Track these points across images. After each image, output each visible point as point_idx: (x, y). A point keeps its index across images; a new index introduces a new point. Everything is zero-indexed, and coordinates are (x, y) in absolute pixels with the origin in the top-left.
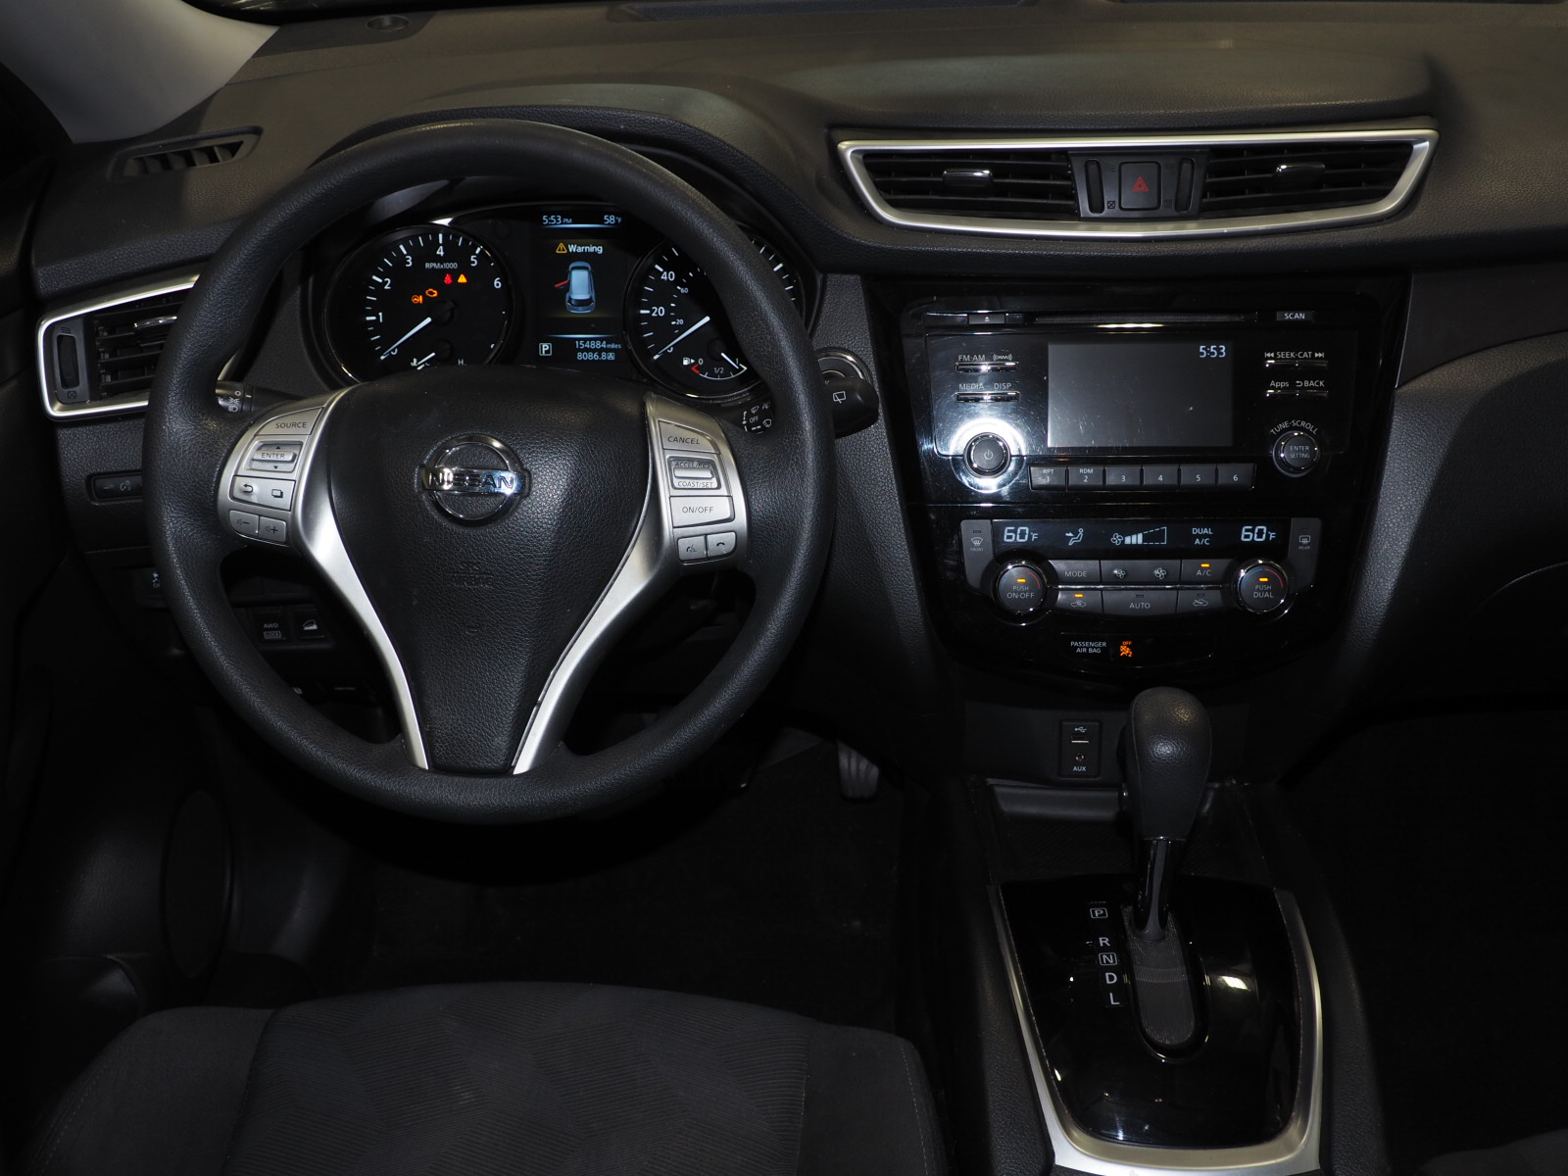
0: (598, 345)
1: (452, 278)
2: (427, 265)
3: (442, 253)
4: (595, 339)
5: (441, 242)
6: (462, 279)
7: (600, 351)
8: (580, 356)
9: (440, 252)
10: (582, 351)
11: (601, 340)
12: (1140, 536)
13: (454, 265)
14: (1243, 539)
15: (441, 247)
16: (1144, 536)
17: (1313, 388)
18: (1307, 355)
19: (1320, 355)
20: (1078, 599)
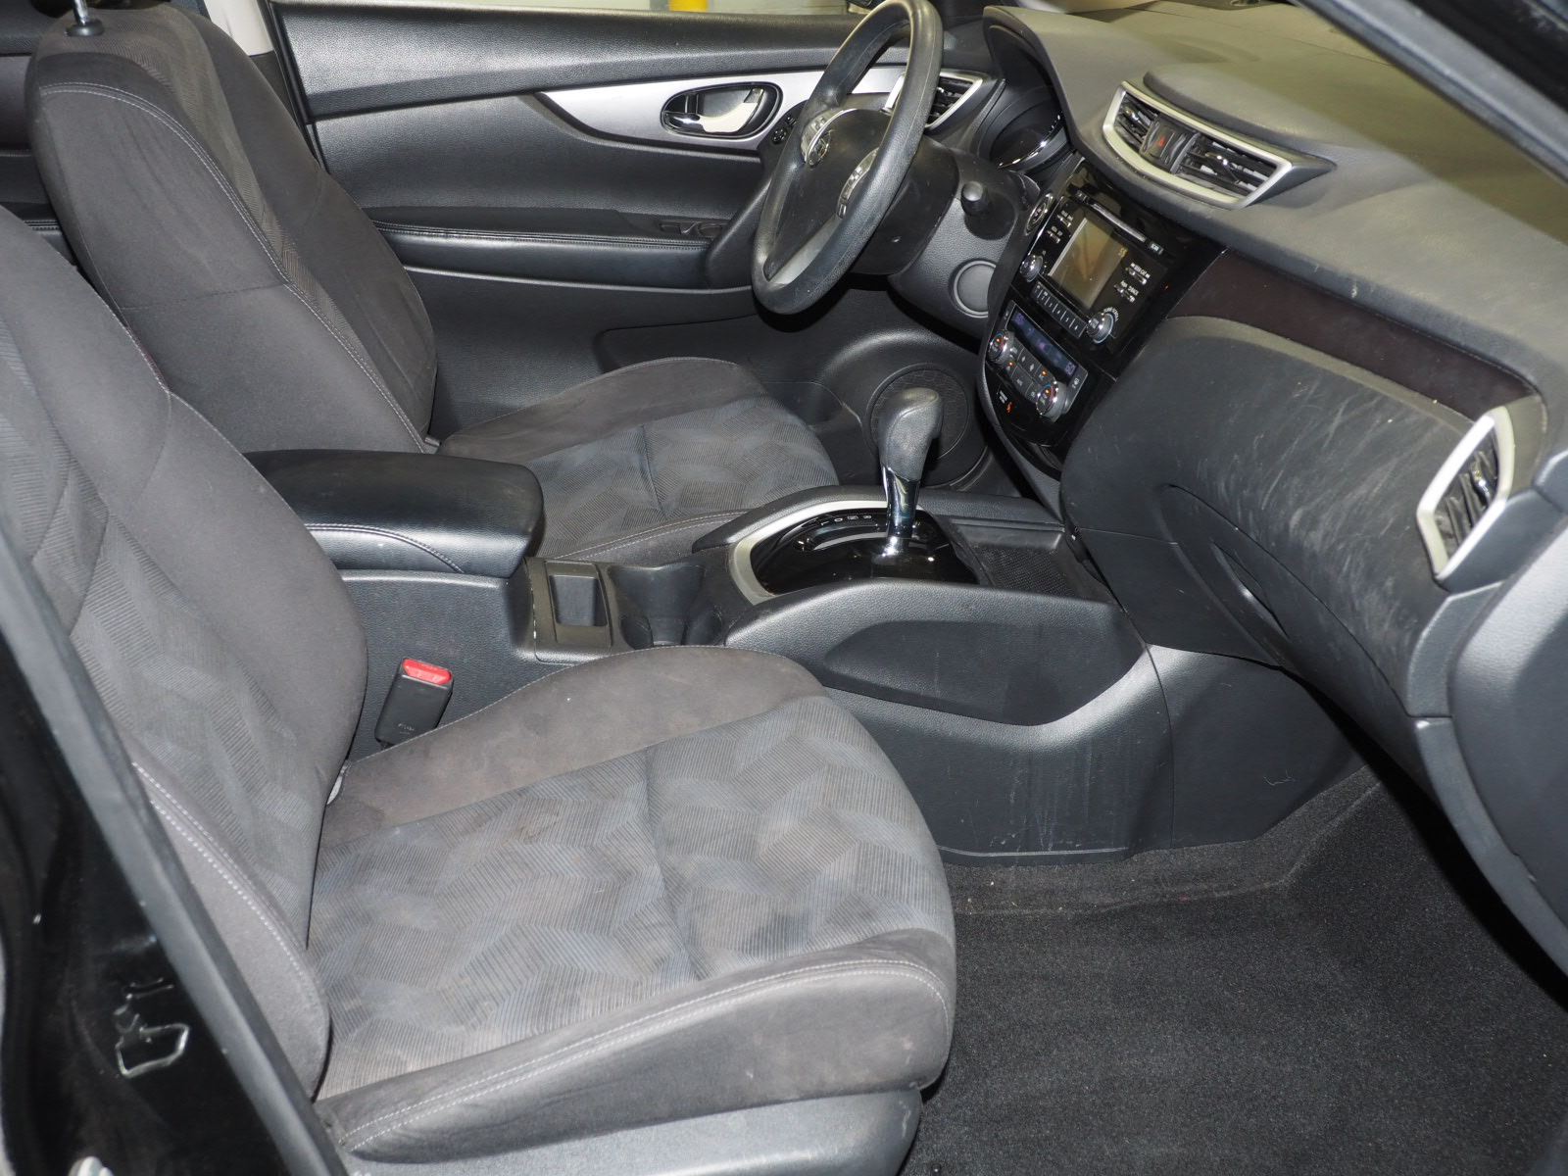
17: (1132, 294)
18: (1144, 273)
19: (1148, 276)
20: (1011, 364)
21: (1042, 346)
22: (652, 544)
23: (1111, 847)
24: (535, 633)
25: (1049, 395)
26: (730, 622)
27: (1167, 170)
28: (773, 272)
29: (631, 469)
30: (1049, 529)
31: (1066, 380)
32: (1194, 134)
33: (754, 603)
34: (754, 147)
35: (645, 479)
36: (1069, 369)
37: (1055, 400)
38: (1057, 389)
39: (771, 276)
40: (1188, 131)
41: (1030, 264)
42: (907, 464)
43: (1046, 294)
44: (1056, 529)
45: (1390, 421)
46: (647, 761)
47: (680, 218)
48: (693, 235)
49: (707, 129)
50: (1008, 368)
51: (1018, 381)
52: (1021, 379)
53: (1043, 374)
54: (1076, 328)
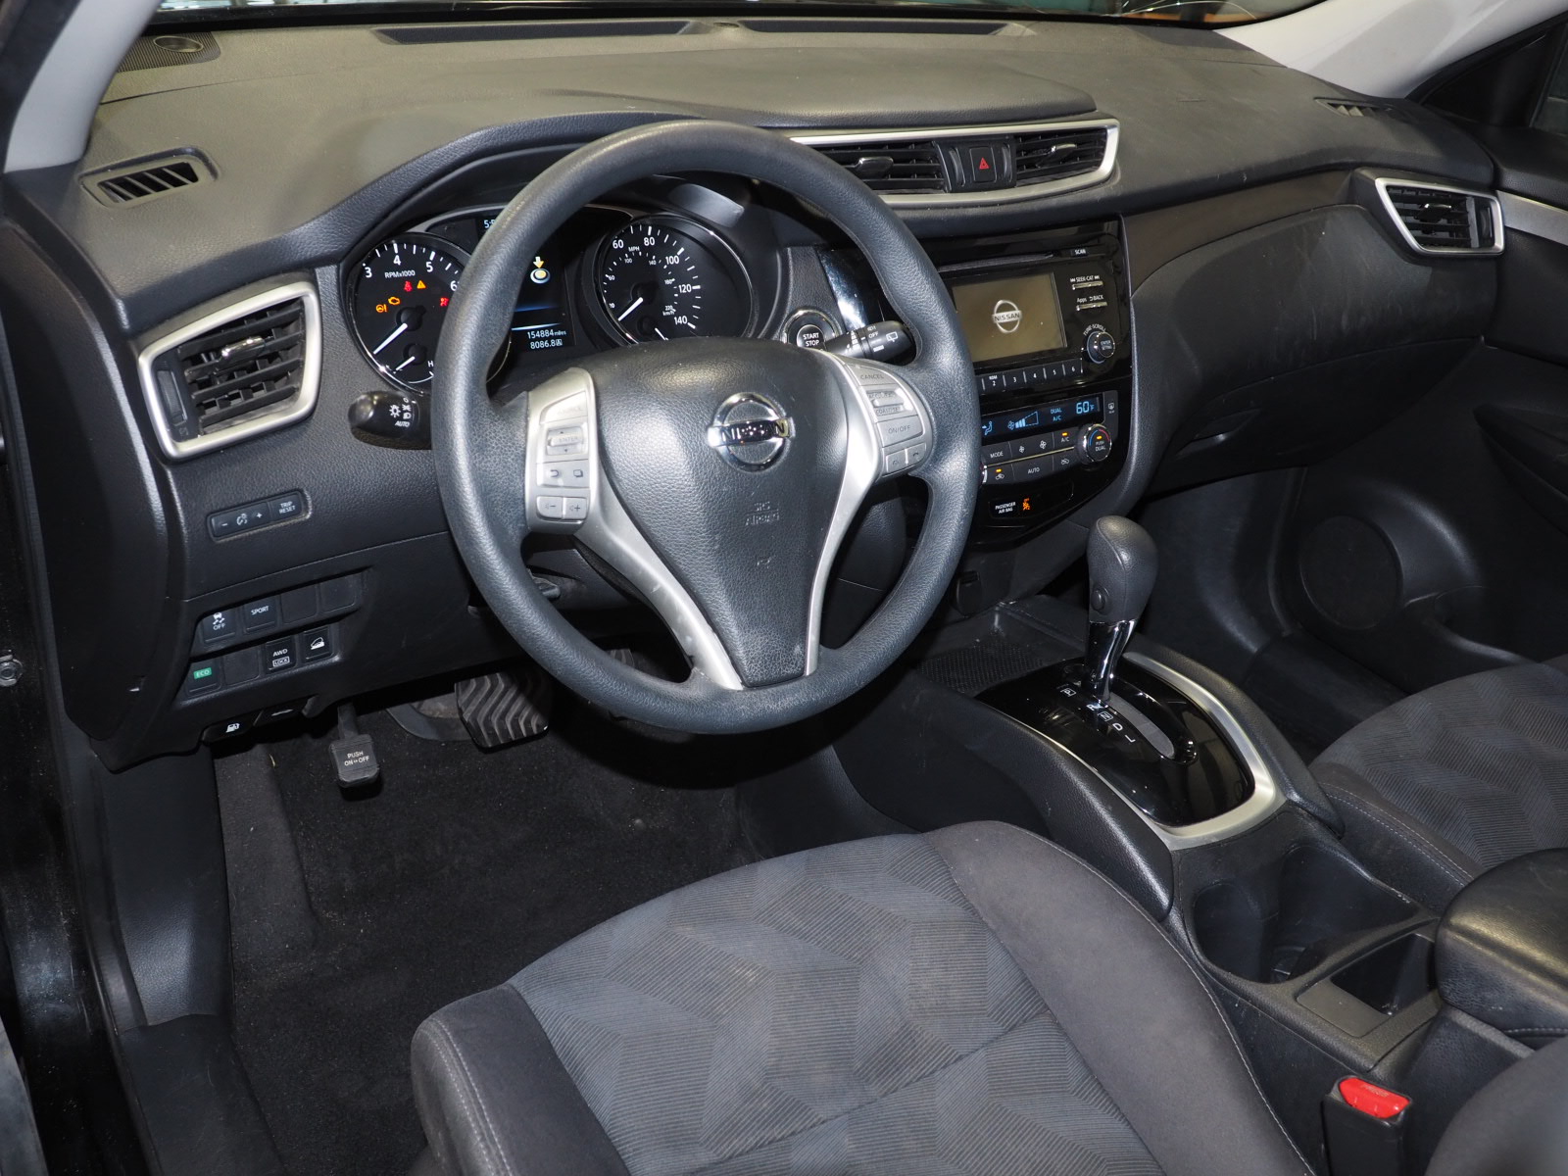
0: (547, 333)
1: (411, 285)
2: (387, 275)
3: (399, 262)
4: (544, 329)
5: (396, 251)
6: (421, 285)
7: (549, 339)
8: (533, 345)
9: (397, 261)
10: (534, 341)
11: (549, 329)
12: (1023, 420)
13: (412, 273)
14: (1078, 413)
15: (397, 257)
16: (1026, 420)
17: (1097, 301)
18: (1091, 278)
19: (1097, 277)
20: (998, 473)
36: (1082, 408)
43: (991, 378)
50: (1000, 476)
51: (1030, 472)
52: (1032, 468)
53: (1064, 437)
54: (1073, 369)
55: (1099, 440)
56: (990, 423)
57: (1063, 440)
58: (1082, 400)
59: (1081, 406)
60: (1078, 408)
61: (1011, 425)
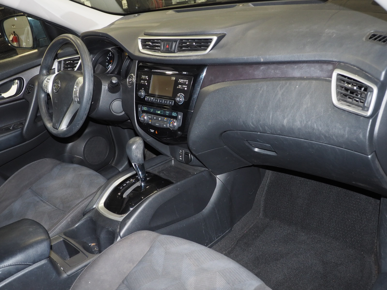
17: (185, 87)
18: (185, 81)
19: (187, 81)
20: (150, 121)
21: (159, 112)
22: (69, 220)
23: (228, 230)
24: (62, 268)
25: (173, 124)
26: (116, 230)
27: (174, 52)
28: (58, 126)
29: (38, 202)
30: (170, 160)
31: (176, 118)
32: (177, 41)
33: (121, 221)
34: (22, 97)
35: (44, 202)
36: (174, 114)
37: (175, 124)
38: (174, 121)
39: (58, 128)
40: (175, 41)
41: (141, 93)
42: (140, 160)
43: (152, 98)
44: (171, 159)
45: (297, 87)
46: (127, 286)
47: (8, 125)
48: (14, 129)
49: (5, 97)
50: (150, 122)
51: (156, 124)
52: (157, 124)
53: (165, 119)
54: (170, 103)
55: (171, 123)
56: (153, 109)
57: (165, 120)
58: (175, 112)
59: (174, 113)
60: (173, 114)
61: (157, 112)
